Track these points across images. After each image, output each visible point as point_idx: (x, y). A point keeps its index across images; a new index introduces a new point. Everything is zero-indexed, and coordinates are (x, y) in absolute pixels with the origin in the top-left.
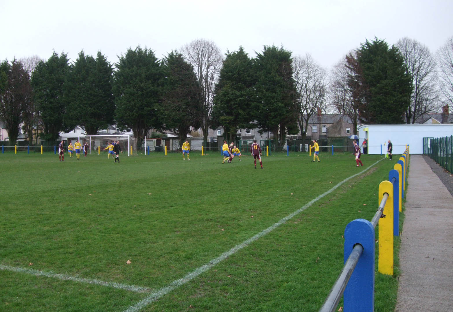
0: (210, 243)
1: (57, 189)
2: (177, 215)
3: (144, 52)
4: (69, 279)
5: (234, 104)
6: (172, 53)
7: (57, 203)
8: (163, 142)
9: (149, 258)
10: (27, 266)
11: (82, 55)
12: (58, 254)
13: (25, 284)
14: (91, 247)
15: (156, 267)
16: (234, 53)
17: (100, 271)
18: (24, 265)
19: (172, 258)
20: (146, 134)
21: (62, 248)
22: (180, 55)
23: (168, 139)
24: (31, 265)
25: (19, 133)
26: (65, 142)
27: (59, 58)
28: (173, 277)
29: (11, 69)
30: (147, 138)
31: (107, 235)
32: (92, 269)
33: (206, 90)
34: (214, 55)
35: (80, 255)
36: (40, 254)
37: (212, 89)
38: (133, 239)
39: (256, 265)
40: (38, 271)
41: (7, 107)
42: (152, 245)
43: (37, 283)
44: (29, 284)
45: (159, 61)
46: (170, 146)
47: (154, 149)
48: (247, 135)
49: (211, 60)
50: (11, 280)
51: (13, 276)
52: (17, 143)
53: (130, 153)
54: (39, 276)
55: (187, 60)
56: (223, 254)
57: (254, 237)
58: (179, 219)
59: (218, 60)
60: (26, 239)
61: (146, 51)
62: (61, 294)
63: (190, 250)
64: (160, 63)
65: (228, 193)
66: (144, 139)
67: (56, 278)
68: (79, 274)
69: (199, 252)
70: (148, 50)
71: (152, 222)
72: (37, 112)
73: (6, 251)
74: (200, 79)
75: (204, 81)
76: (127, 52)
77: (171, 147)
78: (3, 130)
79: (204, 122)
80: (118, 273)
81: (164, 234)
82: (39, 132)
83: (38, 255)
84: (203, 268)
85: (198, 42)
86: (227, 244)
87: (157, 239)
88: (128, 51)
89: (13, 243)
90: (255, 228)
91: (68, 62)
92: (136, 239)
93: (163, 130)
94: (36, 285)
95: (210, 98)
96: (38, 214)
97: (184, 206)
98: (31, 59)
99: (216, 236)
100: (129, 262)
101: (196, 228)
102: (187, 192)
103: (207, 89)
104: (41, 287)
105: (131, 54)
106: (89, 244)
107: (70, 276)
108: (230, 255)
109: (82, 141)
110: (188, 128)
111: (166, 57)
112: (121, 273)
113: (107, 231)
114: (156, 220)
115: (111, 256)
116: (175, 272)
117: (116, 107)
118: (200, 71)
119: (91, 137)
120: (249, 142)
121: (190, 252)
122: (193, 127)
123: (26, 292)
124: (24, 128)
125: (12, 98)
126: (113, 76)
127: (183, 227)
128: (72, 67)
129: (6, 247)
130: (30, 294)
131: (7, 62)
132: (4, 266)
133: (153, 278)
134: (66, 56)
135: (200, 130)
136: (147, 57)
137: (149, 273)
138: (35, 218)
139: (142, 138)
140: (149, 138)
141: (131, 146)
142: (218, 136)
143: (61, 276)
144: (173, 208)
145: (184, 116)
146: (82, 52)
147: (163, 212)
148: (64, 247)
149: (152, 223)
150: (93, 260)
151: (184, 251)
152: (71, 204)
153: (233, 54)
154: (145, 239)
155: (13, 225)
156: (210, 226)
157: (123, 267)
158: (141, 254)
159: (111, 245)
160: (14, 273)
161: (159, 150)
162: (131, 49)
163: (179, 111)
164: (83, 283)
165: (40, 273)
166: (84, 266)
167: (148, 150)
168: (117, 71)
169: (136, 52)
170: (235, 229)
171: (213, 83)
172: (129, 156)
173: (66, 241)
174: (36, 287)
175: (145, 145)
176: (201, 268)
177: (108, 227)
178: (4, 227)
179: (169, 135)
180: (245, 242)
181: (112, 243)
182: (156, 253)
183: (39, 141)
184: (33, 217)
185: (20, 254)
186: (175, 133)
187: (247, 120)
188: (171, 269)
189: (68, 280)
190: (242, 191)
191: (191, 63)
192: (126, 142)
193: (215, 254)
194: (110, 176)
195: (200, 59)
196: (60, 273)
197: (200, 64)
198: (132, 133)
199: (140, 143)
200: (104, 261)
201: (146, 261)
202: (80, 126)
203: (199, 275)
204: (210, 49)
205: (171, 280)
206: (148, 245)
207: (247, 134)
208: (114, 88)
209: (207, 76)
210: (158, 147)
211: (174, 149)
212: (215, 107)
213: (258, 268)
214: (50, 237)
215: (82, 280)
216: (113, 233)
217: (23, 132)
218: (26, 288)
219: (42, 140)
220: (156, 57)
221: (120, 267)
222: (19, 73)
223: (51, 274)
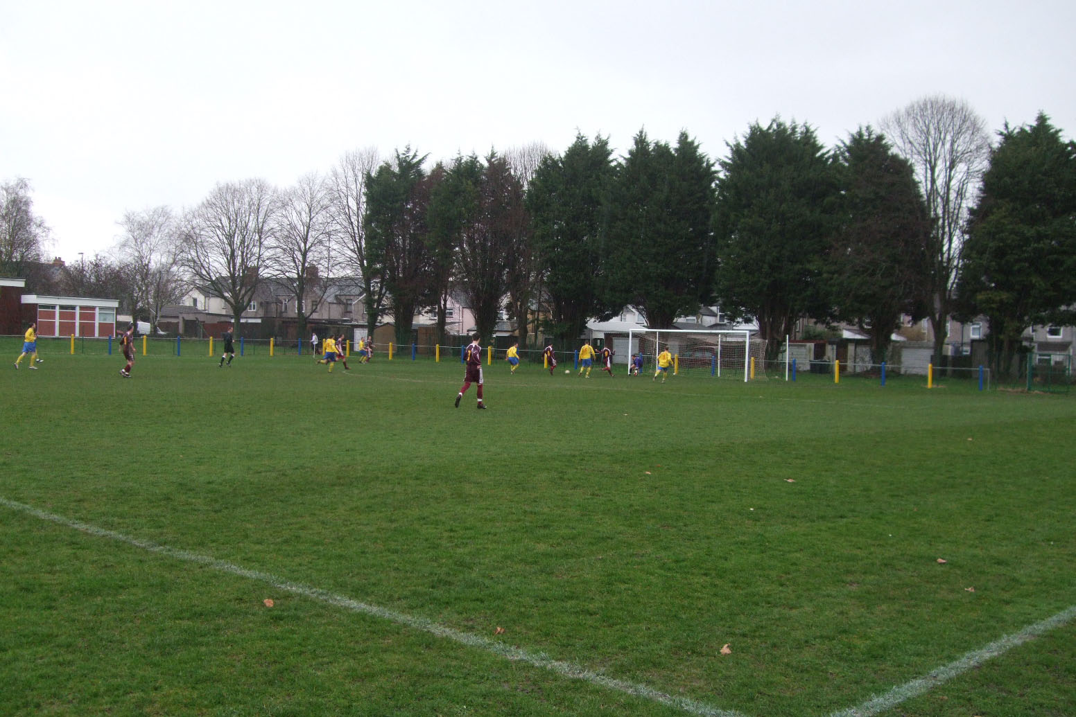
0: (936, 622)
1: (573, 453)
2: (854, 539)
3: (789, 131)
4: (581, 676)
5: (1017, 261)
6: (860, 134)
7: (571, 489)
8: (830, 351)
9: (774, 646)
10: (491, 633)
11: (641, 141)
12: (562, 612)
13: (482, 677)
14: (639, 602)
15: (790, 671)
16: (1022, 130)
17: (654, 665)
18: (485, 632)
19: (834, 651)
20: (788, 330)
21: (571, 598)
22: (880, 138)
23: (843, 344)
24: (499, 633)
25: (499, 319)
26: (599, 341)
27: (591, 147)
28: (831, 702)
29: (485, 175)
30: (793, 338)
31: (678, 575)
32: (637, 659)
33: (944, 223)
34: (967, 136)
35: (611, 621)
36: (523, 609)
37: (961, 222)
38: (741, 592)
39: (1056, 695)
40: (512, 648)
41: (475, 259)
42: (786, 611)
43: (510, 676)
44: (490, 677)
45: (828, 152)
46: (849, 362)
47: (808, 368)
48: (1049, 341)
49: (959, 149)
50: (454, 663)
51: (460, 653)
52: (493, 341)
53: (749, 374)
54: (515, 662)
55: (897, 146)
56: (967, 654)
57: (1054, 618)
58: (858, 552)
59: (979, 148)
60: (495, 569)
61: (794, 129)
62: (559, 711)
63: (881, 635)
64: (829, 158)
65: (992, 493)
66: (785, 341)
67: (552, 670)
68: (604, 666)
69: (904, 642)
70: (799, 126)
71: (789, 552)
72: (540, 273)
73: (449, 592)
74: (929, 197)
75: (939, 200)
76: (748, 131)
77: (850, 364)
78: (464, 310)
79: (937, 305)
80: (697, 674)
81: (817, 586)
82: (541, 317)
83: (517, 609)
84: (912, 687)
85: (925, 104)
86: (977, 630)
87: (798, 597)
88: (751, 128)
89: (466, 576)
90: (1061, 592)
91: (611, 158)
92: (747, 594)
93: (833, 322)
94: (507, 682)
95: (954, 244)
96: (525, 512)
97: (873, 518)
98: (529, 151)
99: (950, 605)
100: (725, 650)
101: (900, 579)
102: (883, 482)
103: (946, 221)
104: (516, 689)
105: (758, 137)
106: (636, 595)
107: (582, 671)
108: (986, 661)
109: (637, 341)
110: (895, 316)
111: (844, 143)
112: (706, 677)
113: (680, 567)
114: (801, 550)
115: (684, 631)
116: (839, 688)
117: (719, 263)
118: (929, 175)
119: (659, 333)
120: (1056, 357)
121: (881, 640)
122: (907, 314)
123: (484, 696)
124: (509, 307)
125: (485, 239)
126: (714, 191)
127: (865, 573)
128: (618, 169)
129: (450, 583)
130: (490, 703)
131: (476, 158)
132: (442, 628)
133: (779, 697)
134: (606, 143)
135: (925, 324)
136: (797, 142)
137: (772, 683)
138: (519, 520)
139: (780, 339)
140: (798, 339)
141: (752, 358)
142: (973, 341)
143: (563, 668)
144: (845, 520)
145: (884, 288)
146: (641, 132)
147: (820, 530)
148: (577, 598)
149: (789, 556)
150: (641, 637)
151: (864, 636)
152: (602, 493)
153: (1018, 133)
154: (769, 595)
155: (470, 533)
156: (935, 577)
157: (710, 662)
158: (757, 634)
159: (686, 603)
160: (462, 646)
161: (820, 369)
162: (758, 124)
163: (872, 275)
164: (611, 690)
165: (518, 654)
166: (619, 648)
167: (792, 367)
168: (724, 178)
169: (771, 131)
170: (1003, 589)
171: (964, 205)
172: (746, 381)
173: (583, 582)
174: (506, 687)
175: (787, 358)
176: (905, 686)
177: (682, 557)
178: (451, 537)
179: (847, 334)
180: (1029, 629)
181: (689, 597)
182: (793, 633)
183: (541, 338)
184: (515, 517)
185: (479, 603)
186: (862, 330)
187: (1052, 303)
188: (827, 679)
189: (579, 680)
190: (1029, 489)
191: (908, 157)
192: (741, 347)
193: (946, 653)
194: (697, 430)
195: (932, 146)
196: (560, 660)
197: (930, 158)
198: (754, 326)
199: (774, 350)
200: (667, 641)
201: (768, 653)
202: (633, 307)
203: (899, 703)
204: (958, 122)
205: (825, 707)
206: (776, 610)
207: (1052, 338)
208: (715, 217)
209: (948, 189)
210: (817, 362)
211: (858, 370)
212: (965, 267)
213: (1061, 705)
214: (548, 569)
215: (611, 683)
216: (693, 574)
217: (507, 317)
218: (483, 688)
219: (547, 336)
220: (820, 141)
221: (704, 660)
222: (502, 185)
223: (542, 659)
